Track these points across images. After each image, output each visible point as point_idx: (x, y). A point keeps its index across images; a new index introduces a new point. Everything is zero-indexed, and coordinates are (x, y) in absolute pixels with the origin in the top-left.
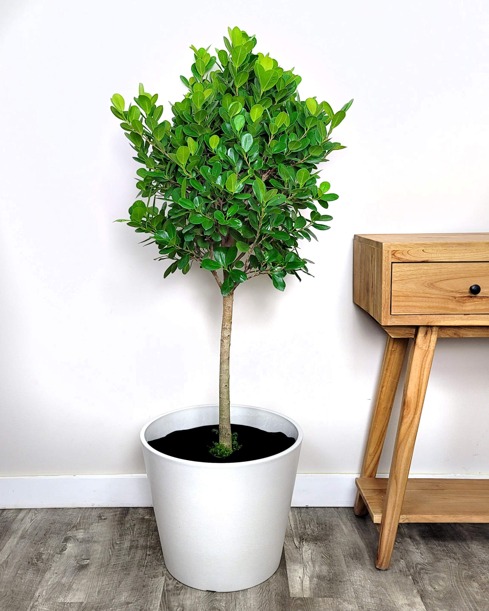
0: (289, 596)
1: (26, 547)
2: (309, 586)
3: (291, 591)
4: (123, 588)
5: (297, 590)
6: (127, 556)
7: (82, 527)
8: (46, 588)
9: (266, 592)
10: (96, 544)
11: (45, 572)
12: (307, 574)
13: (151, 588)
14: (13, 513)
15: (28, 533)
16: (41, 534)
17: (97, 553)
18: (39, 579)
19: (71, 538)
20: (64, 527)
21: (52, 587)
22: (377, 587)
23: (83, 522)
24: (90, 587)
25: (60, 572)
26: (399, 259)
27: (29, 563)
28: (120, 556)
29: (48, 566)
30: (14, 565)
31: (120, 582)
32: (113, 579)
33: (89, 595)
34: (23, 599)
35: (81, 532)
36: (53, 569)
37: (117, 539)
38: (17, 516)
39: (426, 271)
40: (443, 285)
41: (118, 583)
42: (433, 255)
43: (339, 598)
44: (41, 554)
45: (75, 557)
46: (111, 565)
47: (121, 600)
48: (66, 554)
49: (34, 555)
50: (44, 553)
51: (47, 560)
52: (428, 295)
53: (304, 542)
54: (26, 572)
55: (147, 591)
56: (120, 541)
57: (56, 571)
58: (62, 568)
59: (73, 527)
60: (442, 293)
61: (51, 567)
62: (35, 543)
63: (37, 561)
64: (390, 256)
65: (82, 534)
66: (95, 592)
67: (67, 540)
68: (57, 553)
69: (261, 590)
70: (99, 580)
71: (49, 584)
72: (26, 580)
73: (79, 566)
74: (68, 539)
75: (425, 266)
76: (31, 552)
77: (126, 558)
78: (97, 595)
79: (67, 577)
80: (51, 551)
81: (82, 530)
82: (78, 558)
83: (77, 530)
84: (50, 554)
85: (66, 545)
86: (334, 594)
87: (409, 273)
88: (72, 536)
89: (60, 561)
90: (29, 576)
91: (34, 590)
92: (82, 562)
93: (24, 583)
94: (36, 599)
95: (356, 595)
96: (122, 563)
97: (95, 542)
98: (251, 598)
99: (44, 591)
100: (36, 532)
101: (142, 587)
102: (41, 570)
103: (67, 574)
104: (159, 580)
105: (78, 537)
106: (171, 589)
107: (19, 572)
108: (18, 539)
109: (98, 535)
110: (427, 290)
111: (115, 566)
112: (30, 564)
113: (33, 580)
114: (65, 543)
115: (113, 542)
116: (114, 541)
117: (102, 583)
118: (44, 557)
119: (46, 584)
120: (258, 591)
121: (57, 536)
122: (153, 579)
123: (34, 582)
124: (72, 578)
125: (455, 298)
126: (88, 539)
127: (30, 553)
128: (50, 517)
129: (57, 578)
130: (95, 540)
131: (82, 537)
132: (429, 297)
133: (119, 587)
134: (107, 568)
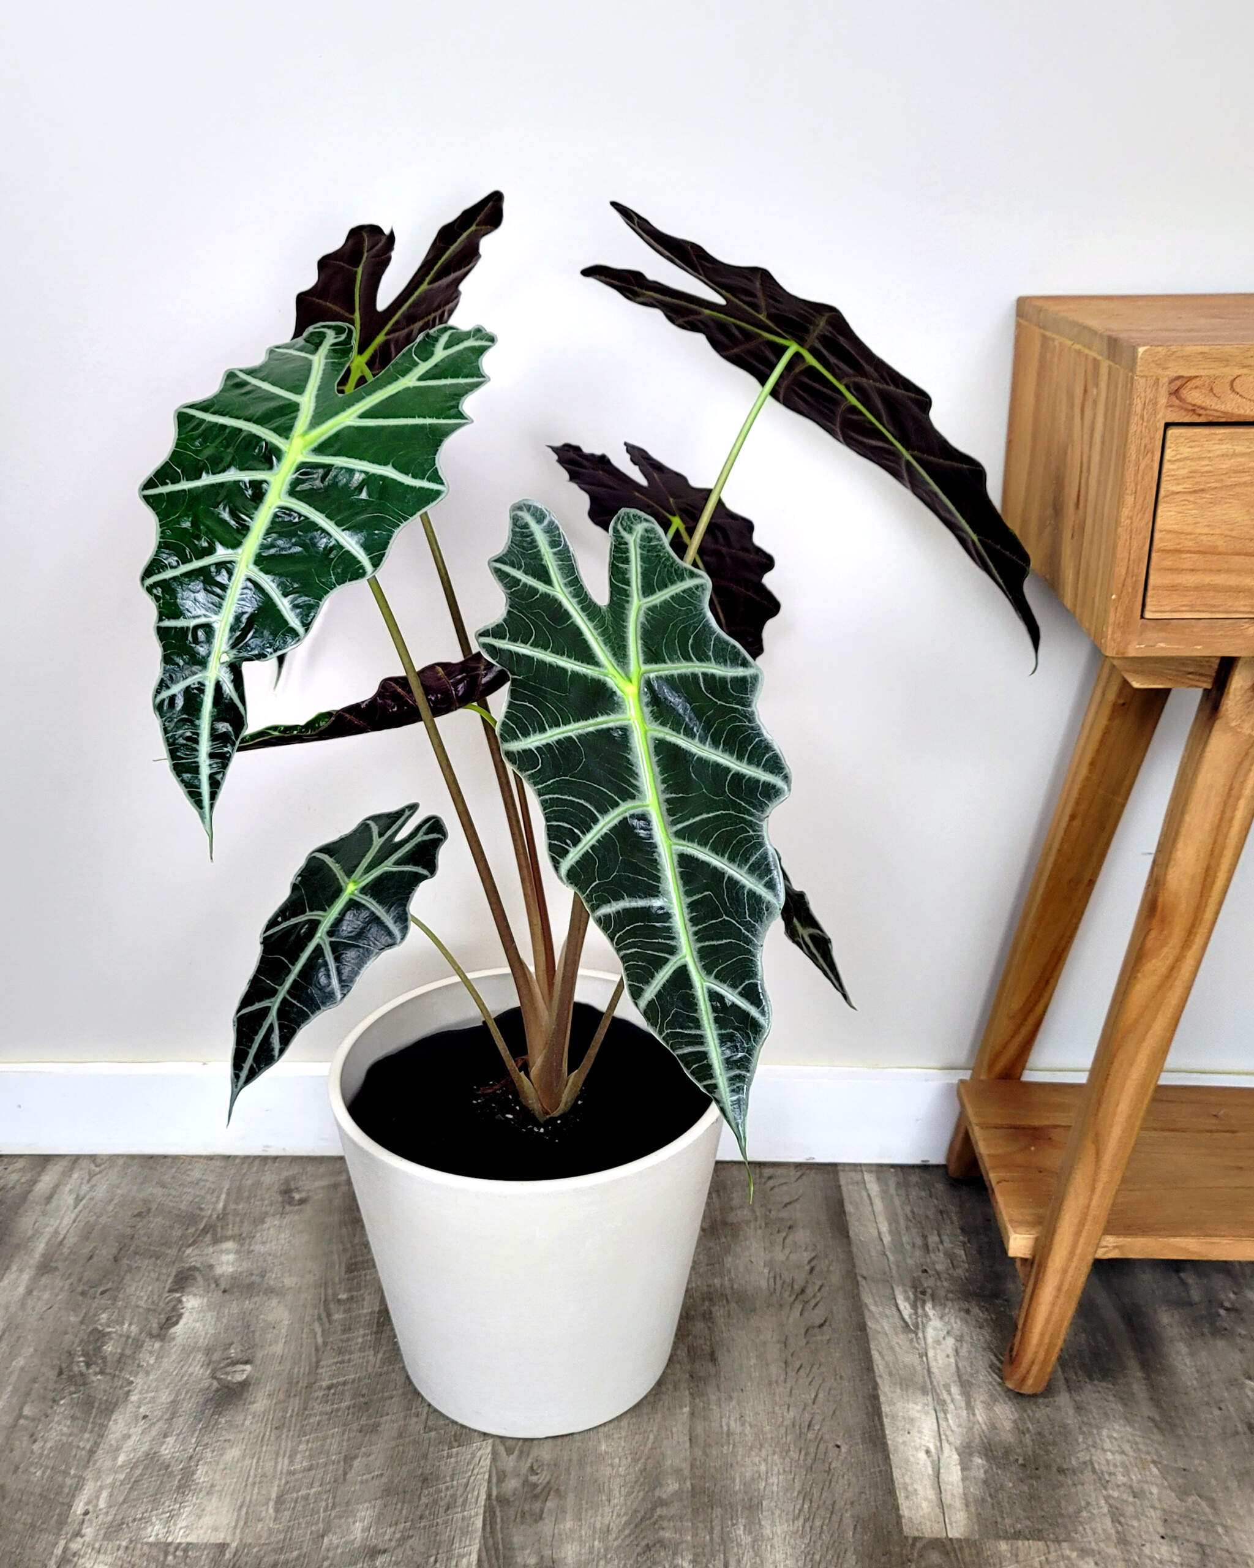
0: (901, 1531)
1: (55, 1308)
2: (961, 1490)
3: (905, 1512)
4: (357, 1487)
5: (925, 1504)
6: (372, 1352)
7: (229, 1233)
8: (109, 1480)
9: (822, 1512)
10: (274, 1302)
11: (109, 1409)
12: (951, 1439)
13: (447, 1488)
14: (23, 1170)
15: (66, 1251)
16: (106, 1252)
17: (276, 1341)
18: (88, 1440)
19: (197, 1274)
20: (177, 1233)
21: (128, 1476)
22: (1183, 1493)
23: (236, 1213)
24: (251, 1480)
25: (158, 1413)
27: (60, 1373)
28: (351, 1353)
29: (121, 1387)
30: (14, 1378)
31: (348, 1459)
32: (326, 1448)
33: (247, 1513)
34: (33, 1526)
35: (228, 1252)
36: (134, 1398)
37: (340, 1283)
38: (35, 1182)
41: (342, 1463)
43: (1065, 1541)
44: (100, 1336)
45: (208, 1351)
46: (320, 1387)
47: (352, 1537)
48: (179, 1340)
49: (77, 1341)
50: (110, 1333)
51: (119, 1361)
53: (928, 1306)
54: (49, 1411)
55: (435, 1502)
56: (350, 1290)
57: (143, 1410)
58: (165, 1397)
59: (205, 1231)
61: (129, 1391)
62: (83, 1294)
63: (88, 1365)
65: (231, 1257)
66: (267, 1504)
67: (183, 1281)
68: (151, 1336)
69: (806, 1506)
70: (282, 1452)
71: (121, 1459)
72: (49, 1445)
73: (217, 1390)
74: (187, 1278)
76: (70, 1330)
77: (368, 1362)
78: (273, 1515)
79: (178, 1435)
80: (133, 1327)
81: (230, 1245)
82: (216, 1356)
83: (216, 1241)
84: (128, 1337)
85: (180, 1301)
86: (1046, 1526)
88: (198, 1265)
89: (159, 1367)
90: (58, 1429)
91: (71, 1486)
92: (227, 1373)
93: (41, 1455)
94: (76, 1526)
95: (1120, 1528)
96: (354, 1381)
97: (271, 1291)
98: (776, 1539)
99: (105, 1494)
100: (86, 1250)
101: (420, 1484)
102: (96, 1405)
103: (181, 1419)
104: (473, 1455)
105: (219, 1271)
106: (514, 1494)
107: (27, 1411)
108: (32, 1273)
109: (282, 1264)
111: (332, 1391)
112: (64, 1376)
113: (70, 1444)
114: (178, 1295)
115: (326, 1295)
116: (330, 1292)
117: (291, 1462)
118: (108, 1348)
119: (108, 1464)
120: (798, 1507)
121: (155, 1265)
122: (454, 1450)
123: (74, 1450)
124: (194, 1440)
126: (247, 1281)
127: (66, 1333)
128: (135, 1187)
129: (147, 1438)
130: (272, 1283)
131: (231, 1269)
133: (345, 1480)
134: (306, 1402)
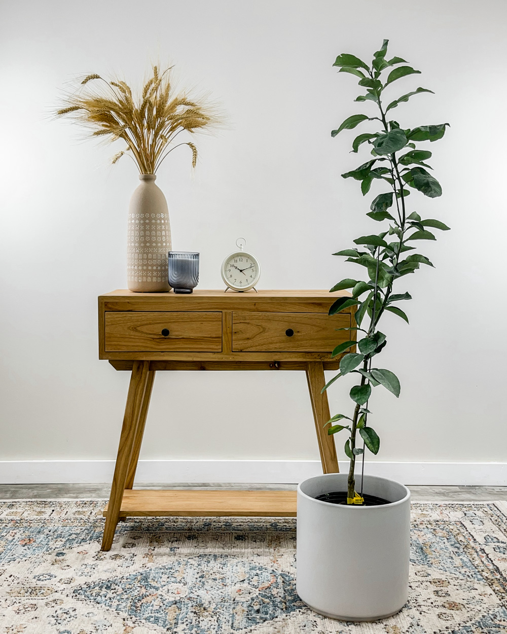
26: (110, 308)
39: (130, 318)
40: (144, 329)
42: (136, 306)
52: (132, 337)
60: (143, 335)
64: (103, 306)
75: (129, 314)
87: (118, 319)
110: (132, 333)
125: (153, 339)
132: (133, 338)
